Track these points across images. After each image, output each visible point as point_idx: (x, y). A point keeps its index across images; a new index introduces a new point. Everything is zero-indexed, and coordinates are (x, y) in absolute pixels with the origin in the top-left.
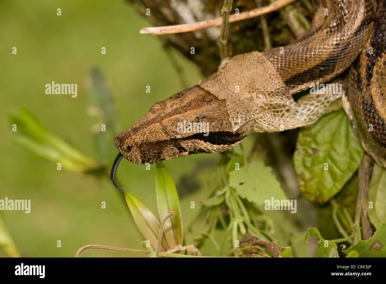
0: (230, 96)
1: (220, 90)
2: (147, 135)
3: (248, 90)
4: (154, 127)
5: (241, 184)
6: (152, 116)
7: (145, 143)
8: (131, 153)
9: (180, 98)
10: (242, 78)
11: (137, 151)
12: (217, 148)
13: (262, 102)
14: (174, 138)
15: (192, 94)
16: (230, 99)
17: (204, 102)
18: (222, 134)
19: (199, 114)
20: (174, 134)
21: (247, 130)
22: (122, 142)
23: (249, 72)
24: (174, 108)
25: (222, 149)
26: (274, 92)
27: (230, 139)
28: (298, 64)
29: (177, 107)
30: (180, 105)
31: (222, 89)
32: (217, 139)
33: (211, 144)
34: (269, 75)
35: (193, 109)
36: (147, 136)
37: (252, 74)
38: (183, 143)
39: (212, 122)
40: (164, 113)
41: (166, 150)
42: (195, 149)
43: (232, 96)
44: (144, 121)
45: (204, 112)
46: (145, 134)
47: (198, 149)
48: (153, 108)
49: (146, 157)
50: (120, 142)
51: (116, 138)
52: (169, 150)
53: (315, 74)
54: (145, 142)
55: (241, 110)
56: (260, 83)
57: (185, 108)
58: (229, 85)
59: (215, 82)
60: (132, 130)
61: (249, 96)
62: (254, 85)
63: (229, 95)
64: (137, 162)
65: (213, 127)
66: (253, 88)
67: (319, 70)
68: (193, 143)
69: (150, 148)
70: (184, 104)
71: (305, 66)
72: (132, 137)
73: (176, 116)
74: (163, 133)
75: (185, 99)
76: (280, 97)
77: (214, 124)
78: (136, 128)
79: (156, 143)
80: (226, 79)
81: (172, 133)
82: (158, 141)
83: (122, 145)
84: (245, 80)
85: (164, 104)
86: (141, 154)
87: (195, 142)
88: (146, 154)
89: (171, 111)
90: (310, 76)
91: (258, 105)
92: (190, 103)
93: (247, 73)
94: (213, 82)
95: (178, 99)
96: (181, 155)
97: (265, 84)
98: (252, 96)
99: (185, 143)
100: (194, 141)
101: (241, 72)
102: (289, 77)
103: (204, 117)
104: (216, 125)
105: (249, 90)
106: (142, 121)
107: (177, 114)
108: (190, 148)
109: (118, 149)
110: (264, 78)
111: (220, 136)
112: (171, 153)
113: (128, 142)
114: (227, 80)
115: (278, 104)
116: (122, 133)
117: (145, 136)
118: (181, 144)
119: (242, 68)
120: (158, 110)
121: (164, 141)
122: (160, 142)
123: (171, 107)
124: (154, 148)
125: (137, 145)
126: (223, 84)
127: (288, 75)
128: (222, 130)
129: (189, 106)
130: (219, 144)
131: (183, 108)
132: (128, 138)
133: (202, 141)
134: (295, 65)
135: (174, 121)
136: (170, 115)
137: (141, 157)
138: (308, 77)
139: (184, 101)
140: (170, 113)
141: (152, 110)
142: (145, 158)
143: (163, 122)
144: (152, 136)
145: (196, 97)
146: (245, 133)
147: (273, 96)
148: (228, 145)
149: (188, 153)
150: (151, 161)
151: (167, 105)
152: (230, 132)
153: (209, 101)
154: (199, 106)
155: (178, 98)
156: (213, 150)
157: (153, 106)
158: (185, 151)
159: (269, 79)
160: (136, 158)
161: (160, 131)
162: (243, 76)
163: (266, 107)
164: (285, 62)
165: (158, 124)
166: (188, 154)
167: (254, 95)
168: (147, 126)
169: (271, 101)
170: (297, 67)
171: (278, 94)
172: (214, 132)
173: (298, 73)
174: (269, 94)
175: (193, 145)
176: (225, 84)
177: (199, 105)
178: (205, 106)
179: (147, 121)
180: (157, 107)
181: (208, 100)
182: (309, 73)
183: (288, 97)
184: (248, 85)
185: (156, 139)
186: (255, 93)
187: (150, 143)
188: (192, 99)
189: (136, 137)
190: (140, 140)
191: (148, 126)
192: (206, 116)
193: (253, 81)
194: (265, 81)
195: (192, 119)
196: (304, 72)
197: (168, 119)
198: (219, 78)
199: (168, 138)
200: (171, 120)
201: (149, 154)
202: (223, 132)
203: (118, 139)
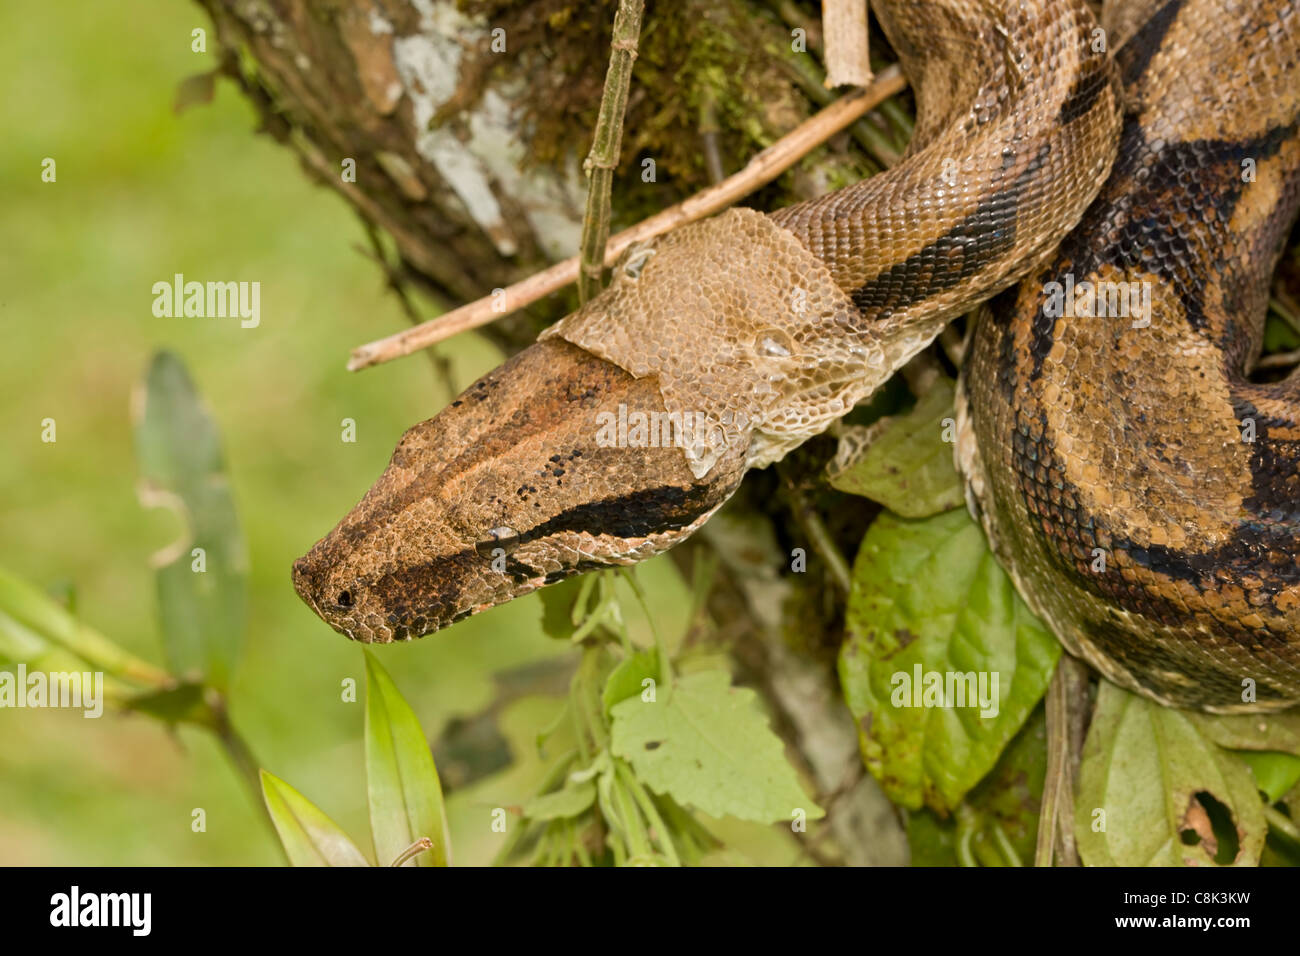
0: (668, 361)
1: (634, 344)
2: (399, 544)
3: (725, 333)
4: (415, 514)
5: (653, 746)
6: (404, 477)
7: (395, 575)
8: (357, 615)
9: (488, 400)
10: (702, 296)
11: (372, 604)
12: (637, 549)
13: (777, 367)
14: (492, 538)
15: (526, 380)
16: (670, 371)
17: (570, 401)
18: (648, 500)
19: (558, 447)
20: (486, 528)
21: (727, 469)
22: (319, 581)
23: (721, 272)
24: (474, 439)
25: (657, 547)
26: (814, 326)
27: (675, 512)
28: (883, 236)
29: (484, 431)
30: (492, 422)
31: (640, 340)
32: (633, 518)
33: (616, 538)
34: (790, 270)
35: (537, 431)
36: (399, 549)
37: (732, 279)
38: (522, 551)
39: (606, 463)
40: (441, 459)
41: (470, 583)
42: (566, 565)
43: (675, 360)
44: (381, 498)
45: (574, 437)
46: (390, 542)
47: (574, 563)
48: (404, 448)
49: (405, 618)
50: (313, 581)
51: (295, 571)
52: (478, 581)
53: (951, 262)
54: (396, 569)
55: (712, 404)
56: (765, 305)
57: (510, 434)
58: (659, 326)
59: (609, 318)
60: (344, 537)
61: (731, 355)
62: (745, 315)
63: (664, 360)
64: (379, 636)
65: (612, 480)
66: (742, 325)
67: (960, 247)
68: (555, 545)
69: (415, 586)
70: (504, 420)
71: (910, 238)
72: (350, 561)
73: (484, 464)
74: (451, 531)
75: (505, 401)
76: (837, 340)
77: (613, 469)
78: (358, 527)
79: (431, 567)
80: (647, 307)
81: (481, 526)
82: (438, 558)
83: (322, 592)
84: (713, 300)
85: (439, 429)
86: (387, 611)
87: (562, 541)
88: (403, 609)
89: (463, 449)
90: (934, 272)
91: (765, 378)
92: (525, 411)
93: (716, 275)
94: (605, 316)
95: (480, 404)
96: (521, 590)
97: (781, 304)
98: (743, 352)
99: (529, 550)
100: (558, 539)
101: (697, 275)
102: (862, 282)
103: (577, 453)
104: (621, 471)
105: (730, 331)
106: (376, 499)
107: (487, 456)
108: (550, 564)
109: (310, 605)
110: (776, 282)
111: (641, 505)
112: (488, 591)
113: (340, 579)
114: (651, 307)
115: (833, 365)
116: (313, 552)
117: (394, 551)
118: (516, 556)
119: (698, 265)
120: (420, 452)
121: (456, 555)
122: (446, 562)
123: (463, 434)
124: (427, 584)
125: (369, 584)
126: (640, 323)
127: (857, 278)
128: (644, 487)
129: (523, 423)
130: (641, 532)
131: (501, 432)
132: (336, 564)
133: (585, 533)
134: (875, 239)
135: (481, 484)
136: (463, 463)
137: (390, 622)
138: (929, 275)
139: (504, 408)
140: (464, 456)
141: (400, 458)
142: (403, 621)
143: (443, 493)
144: (414, 548)
145: (542, 386)
146: (726, 480)
147: (812, 339)
148: (674, 532)
149: (544, 579)
150: (424, 630)
151: (449, 431)
152: (672, 488)
153: (588, 395)
154: (554, 419)
155: (483, 398)
156: (624, 556)
157: (403, 443)
158: (533, 574)
159: (790, 284)
160: (372, 626)
161: (438, 524)
162: (705, 289)
163: (794, 382)
164: (840, 235)
165: (429, 501)
166: (546, 583)
167: (749, 346)
168: (394, 516)
169: (808, 359)
170: (881, 245)
171: (829, 331)
172: (618, 499)
173: (890, 265)
174: (798, 338)
175: (558, 552)
176: (649, 323)
177: (553, 415)
178: (577, 416)
179: (388, 500)
180: (416, 443)
181: (584, 391)
182: (928, 261)
183: (862, 337)
184: (725, 317)
185: (430, 554)
186: (751, 338)
187: (411, 570)
188: (529, 398)
189: (364, 559)
190: (378, 566)
191: (397, 513)
192: (584, 449)
193: (739, 301)
194: (781, 294)
195: (537, 466)
196: (910, 261)
197: (459, 478)
198: (622, 305)
199: (470, 543)
200: (468, 482)
201: (413, 606)
202: (650, 492)
203: (302, 574)
